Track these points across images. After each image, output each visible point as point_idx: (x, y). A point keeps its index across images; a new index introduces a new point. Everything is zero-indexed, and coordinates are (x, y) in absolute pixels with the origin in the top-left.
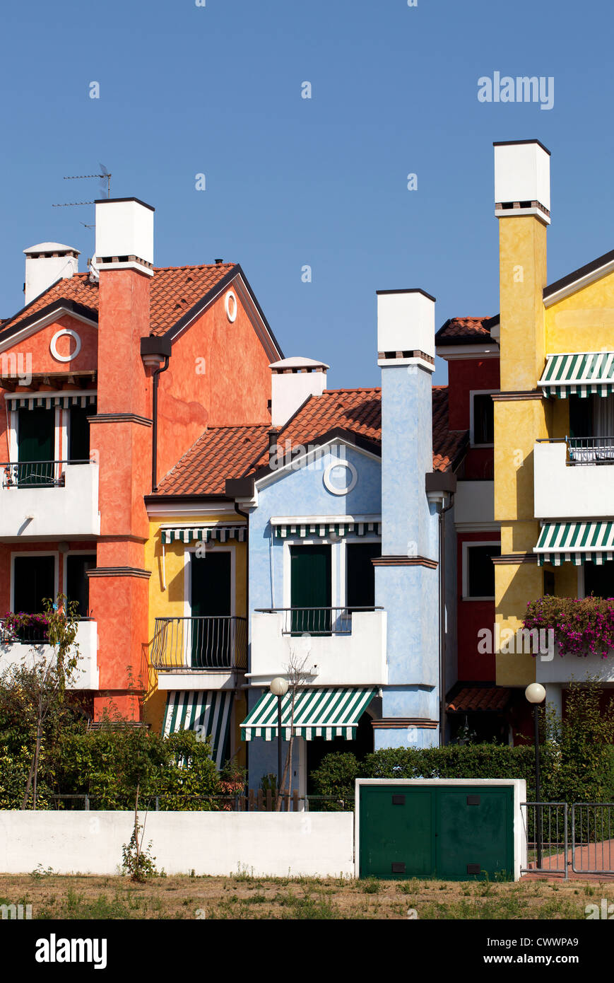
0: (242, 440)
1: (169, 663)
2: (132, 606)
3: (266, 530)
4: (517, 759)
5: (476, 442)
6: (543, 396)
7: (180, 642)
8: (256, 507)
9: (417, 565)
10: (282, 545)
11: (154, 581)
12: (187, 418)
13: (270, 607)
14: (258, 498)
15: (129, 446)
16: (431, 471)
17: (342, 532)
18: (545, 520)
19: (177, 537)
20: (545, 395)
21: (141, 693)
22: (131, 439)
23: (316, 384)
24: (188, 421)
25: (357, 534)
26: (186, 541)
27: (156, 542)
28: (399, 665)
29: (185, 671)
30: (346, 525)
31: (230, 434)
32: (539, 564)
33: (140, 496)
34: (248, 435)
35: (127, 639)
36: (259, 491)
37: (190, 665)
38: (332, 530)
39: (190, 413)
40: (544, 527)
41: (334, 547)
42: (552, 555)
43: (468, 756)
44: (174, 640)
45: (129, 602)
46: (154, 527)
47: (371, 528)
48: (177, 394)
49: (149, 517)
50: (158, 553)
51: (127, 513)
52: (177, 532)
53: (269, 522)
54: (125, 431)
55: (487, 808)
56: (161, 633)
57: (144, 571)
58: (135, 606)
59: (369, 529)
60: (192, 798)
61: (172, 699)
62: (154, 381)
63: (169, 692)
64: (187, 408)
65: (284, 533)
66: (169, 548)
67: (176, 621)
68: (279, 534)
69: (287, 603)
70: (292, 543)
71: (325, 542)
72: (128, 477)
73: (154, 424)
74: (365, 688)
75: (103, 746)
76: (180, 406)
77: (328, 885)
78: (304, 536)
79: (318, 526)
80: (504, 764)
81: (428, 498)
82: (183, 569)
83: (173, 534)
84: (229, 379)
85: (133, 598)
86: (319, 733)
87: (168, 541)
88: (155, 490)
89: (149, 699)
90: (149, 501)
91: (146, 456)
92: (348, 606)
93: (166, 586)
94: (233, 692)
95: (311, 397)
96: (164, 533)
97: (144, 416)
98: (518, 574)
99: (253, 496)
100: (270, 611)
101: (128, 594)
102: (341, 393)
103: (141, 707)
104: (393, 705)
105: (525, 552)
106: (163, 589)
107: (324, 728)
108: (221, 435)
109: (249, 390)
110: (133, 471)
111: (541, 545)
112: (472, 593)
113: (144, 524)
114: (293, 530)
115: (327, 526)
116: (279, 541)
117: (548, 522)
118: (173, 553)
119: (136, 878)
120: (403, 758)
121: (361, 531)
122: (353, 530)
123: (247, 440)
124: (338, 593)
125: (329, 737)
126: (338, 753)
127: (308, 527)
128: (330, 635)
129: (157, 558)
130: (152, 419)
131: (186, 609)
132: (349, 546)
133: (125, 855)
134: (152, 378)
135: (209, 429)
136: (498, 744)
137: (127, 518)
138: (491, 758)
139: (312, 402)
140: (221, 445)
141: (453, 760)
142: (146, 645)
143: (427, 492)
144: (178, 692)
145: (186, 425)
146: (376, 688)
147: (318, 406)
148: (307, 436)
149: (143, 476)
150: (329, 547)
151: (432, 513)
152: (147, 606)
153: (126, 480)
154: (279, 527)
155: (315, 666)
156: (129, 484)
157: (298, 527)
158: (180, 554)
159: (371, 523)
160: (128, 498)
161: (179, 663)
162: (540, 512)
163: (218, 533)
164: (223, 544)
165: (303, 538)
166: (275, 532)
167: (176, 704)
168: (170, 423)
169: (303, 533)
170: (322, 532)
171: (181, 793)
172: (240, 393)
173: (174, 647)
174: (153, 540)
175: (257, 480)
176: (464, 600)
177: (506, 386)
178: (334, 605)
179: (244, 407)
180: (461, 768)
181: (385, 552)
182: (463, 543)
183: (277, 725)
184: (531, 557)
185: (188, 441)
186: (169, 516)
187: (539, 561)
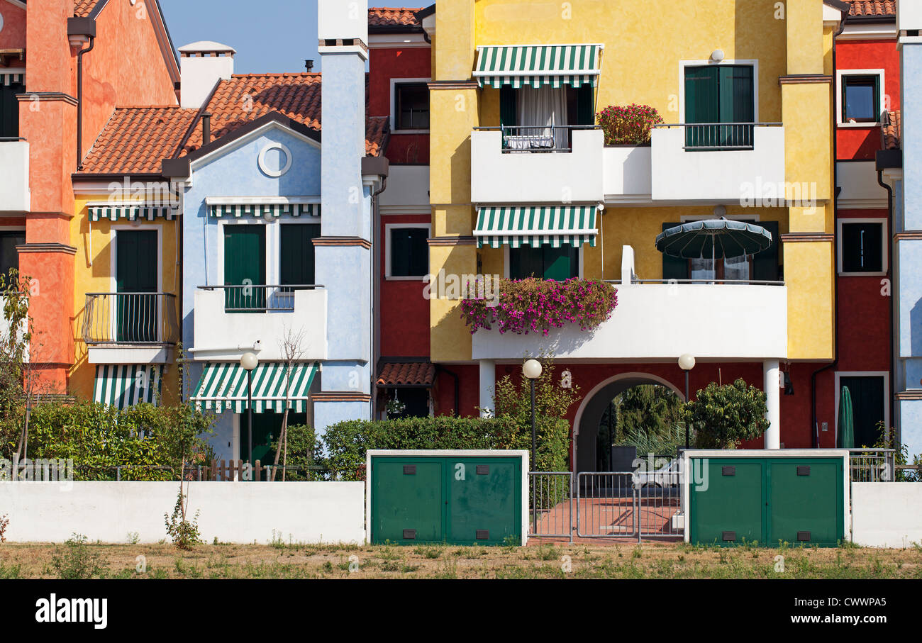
0: (155, 120)
1: (94, 337)
2: (62, 282)
3: (200, 209)
4: (476, 431)
5: (397, 128)
6: (478, 86)
7: (105, 318)
8: (191, 187)
9: (357, 245)
10: (217, 224)
11: (79, 258)
12: (101, 97)
13: (205, 285)
14: (193, 178)
15: (60, 125)
16: (365, 156)
17: (277, 212)
18: (480, 204)
19: (104, 214)
20: (480, 84)
21: (68, 366)
22: (62, 117)
23: (224, 68)
24: (102, 101)
25: (292, 215)
26: (114, 218)
27: (82, 220)
28: (338, 341)
29: (111, 346)
30: (281, 206)
31: (141, 115)
32: (478, 247)
33: (68, 174)
34: (159, 115)
35: (58, 314)
36: (193, 171)
37: (116, 340)
38: (267, 210)
39: (104, 93)
40: (480, 211)
41: (268, 227)
42: (491, 238)
43: (428, 428)
44: (100, 316)
45: (60, 279)
46: (80, 205)
47: (306, 209)
48: (94, 75)
49: (75, 195)
50: (84, 230)
51: (58, 191)
52: (104, 211)
53: (204, 202)
54: (56, 110)
55: (496, 477)
56: (88, 307)
57: (69, 247)
58: (64, 281)
59: (304, 211)
60: (154, 468)
61: (101, 372)
62: (78, 61)
63: (98, 366)
64: (101, 89)
65: (219, 213)
66: (95, 225)
67: (102, 297)
68: (214, 214)
69: (221, 281)
70: (226, 222)
71: (259, 222)
72: (59, 155)
73: (78, 104)
74: (306, 363)
75: (64, 418)
76: (96, 86)
77: (372, 551)
78: (240, 215)
79: (253, 207)
80: (464, 436)
81: (363, 181)
82: (109, 244)
83: (100, 212)
84: (131, 60)
85: (64, 273)
86: (269, 406)
87: (95, 218)
88: (80, 168)
89: (73, 373)
90: (76, 179)
91: (73, 135)
92: (281, 284)
93: (91, 262)
94: (162, 366)
95: (220, 81)
96: (91, 211)
97: (70, 95)
98: (451, 256)
99: (189, 176)
100: (206, 288)
101: (59, 270)
102: (249, 78)
103: (68, 379)
104: (332, 379)
105: (458, 235)
106: (88, 266)
107: (274, 402)
108: (131, 115)
109: (145, 72)
110: (63, 149)
111: (480, 228)
112: (394, 273)
113: (71, 201)
114: (228, 210)
115: (262, 207)
116: (214, 219)
117: (484, 206)
118: (99, 231)
119: (182, 545)
120: (364, 429)
121: (296, 212)
122: (288, 211)
123: (161, 121)
124: (273, 272)
125: (279, 410)
126: (299, 425)
127: (243, 207)
128: (264, 312)
129: (82, 235)
130: (77, 98)
131: (112, 284)
132: (283, 226)
133: (167, 524)
134: (77, 57)
135: (117, 109)
136: (456, 417)
137: (58, 194)
138: (451, 430)
139: (223, 85)
140: (134, 126)
141: (413, 432)
142: (72, 319)
143: (362, 175)
144: (107, 366)
145: (100, 104)
146: (317, 363)
147: (230, 90)
148: (228, 119)
149: (71, 155)
150: (263, 227)
151: (365, 196)
152: (73, 282)
153: (57, 158)
154: (214, 207)
155: (258, 342)
156: (60, 163)
157: (234, 207)
158: (106, 231)
159: (306, 205)
160: (60, 176)
161: (105, 337)
162: (476, 197)
163: (146, 211)
164: (151, 222)
165: (238, 218)
166: (209, 212)
167: (105, 377)
168: (89, 103)
169: (238, 212)
170: (257, 213)
171: (143, 463)
172: (138, 74)
173: (100, 322)
174: (78, 218)
175: (192, 160)
176: (387, 279)
177: (441, 75)
178: (268, 283)
179: (141, 88)
180: (421, 439)
181: (324, 233)
182: (387, 225)
183: (247, 398)
184: (468, 239)
185: (102, 120)
186: (95, 194)
187: (478, 243)
